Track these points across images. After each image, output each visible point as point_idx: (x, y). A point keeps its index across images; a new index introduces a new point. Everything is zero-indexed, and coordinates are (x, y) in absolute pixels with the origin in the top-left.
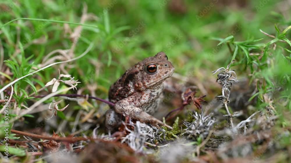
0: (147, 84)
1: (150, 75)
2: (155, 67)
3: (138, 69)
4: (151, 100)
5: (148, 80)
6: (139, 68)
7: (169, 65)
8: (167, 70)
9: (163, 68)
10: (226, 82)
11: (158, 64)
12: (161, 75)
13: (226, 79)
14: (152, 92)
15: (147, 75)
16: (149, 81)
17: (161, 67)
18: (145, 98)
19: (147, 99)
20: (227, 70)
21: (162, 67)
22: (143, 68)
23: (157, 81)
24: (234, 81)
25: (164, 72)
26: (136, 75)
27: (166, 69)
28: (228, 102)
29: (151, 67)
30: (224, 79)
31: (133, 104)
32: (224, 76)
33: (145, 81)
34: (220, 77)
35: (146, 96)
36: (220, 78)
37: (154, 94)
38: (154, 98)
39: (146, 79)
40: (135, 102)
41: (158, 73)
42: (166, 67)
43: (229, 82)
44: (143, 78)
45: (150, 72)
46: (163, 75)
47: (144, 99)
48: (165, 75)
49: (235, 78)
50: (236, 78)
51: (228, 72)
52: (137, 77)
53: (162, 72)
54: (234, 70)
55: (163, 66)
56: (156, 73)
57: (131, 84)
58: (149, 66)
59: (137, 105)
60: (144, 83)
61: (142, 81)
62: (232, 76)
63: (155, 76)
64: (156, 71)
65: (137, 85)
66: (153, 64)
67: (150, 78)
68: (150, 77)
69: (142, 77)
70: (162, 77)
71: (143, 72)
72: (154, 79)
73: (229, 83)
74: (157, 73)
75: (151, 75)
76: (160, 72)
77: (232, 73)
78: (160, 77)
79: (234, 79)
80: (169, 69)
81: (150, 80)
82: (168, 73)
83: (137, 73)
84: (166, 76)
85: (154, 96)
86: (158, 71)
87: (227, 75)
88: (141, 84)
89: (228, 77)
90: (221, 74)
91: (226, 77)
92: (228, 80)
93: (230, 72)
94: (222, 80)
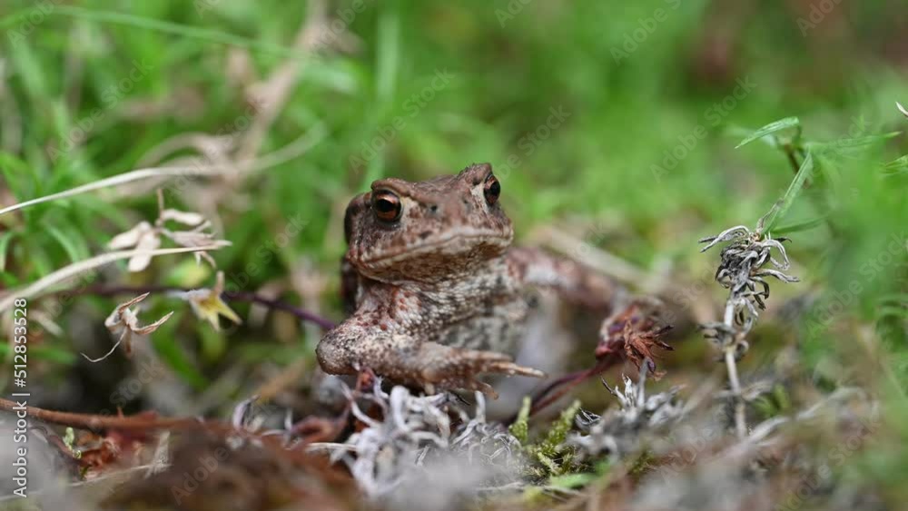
9: (422, 215)
10: (746, 277)
13: (747, 265)
17: (419, 209)
20: (758, 238)
21: (422, 210)
24: (775, 276)
25: (418, 231)
27: (428, 223)
28: (740, 347)
30: (741, 268)
32: (742, 255)
34: (727, 260)
36: (730, 262)
42: (432, 217)
43: (759, 278)
46: (413, 241)
47: (404, 308)
49: (781, 266)
50: (787, 268)
51: (759, 244)
53: (413, 229)
55: (425, 210)
59: (390, 330)
62: (771, 259)
70: (409, 246)
73: (756, 281)
76: (407, 227)
77: (772, 247)
78: (403, 243)
79: (779, 269)
82: (429, 239)
84: (423, 245)
87: (754, 254)
89: (753, 260)
90: (735, 248)
91: (748, 257)
92: (755, 270)
93: (765, 244)
94: (734, 270)
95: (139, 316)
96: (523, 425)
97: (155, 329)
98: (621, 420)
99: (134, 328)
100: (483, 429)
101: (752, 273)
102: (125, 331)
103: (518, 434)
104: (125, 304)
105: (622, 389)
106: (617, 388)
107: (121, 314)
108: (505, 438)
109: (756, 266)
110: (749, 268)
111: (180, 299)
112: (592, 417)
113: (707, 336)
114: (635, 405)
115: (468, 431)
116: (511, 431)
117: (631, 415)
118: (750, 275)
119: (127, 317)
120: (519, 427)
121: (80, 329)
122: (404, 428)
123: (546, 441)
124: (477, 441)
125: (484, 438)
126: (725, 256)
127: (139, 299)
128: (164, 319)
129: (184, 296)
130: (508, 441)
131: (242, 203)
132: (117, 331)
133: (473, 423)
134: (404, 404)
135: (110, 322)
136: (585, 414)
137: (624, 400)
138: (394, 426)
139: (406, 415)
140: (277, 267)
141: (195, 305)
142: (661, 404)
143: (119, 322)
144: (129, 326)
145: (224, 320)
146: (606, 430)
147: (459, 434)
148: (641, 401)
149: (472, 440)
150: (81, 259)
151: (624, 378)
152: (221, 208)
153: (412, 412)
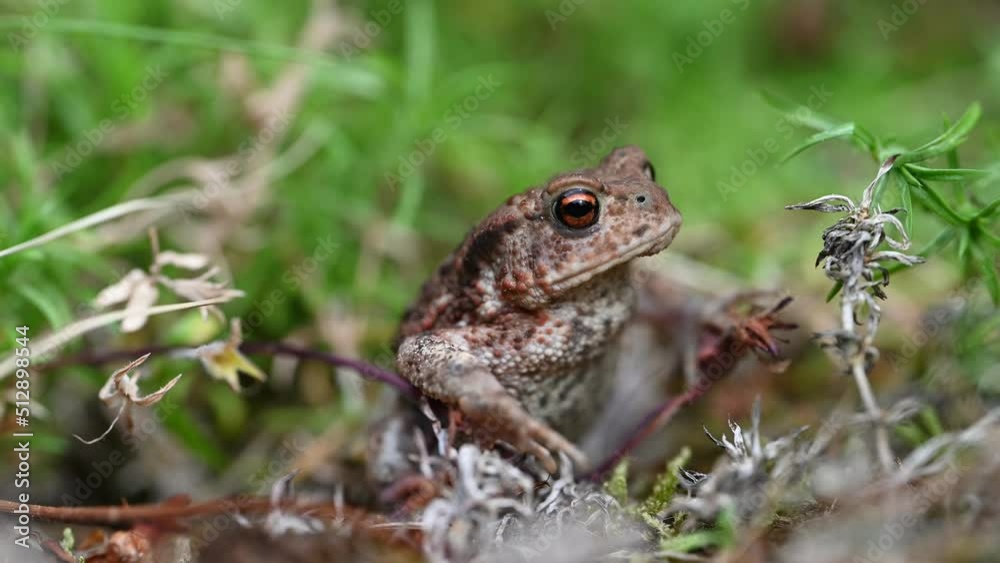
0: (551, 276)
1: (567, 236)
2: (593, 201)
3: (516, 212)
4: (578, 349)
5: (557, 260)
6: (522, 205)
7: (655, 200)
8: (643, 221)
9: (625, 210)
10: (860, 265)
11: (608, 194)
12: (615, 239)
13: (859, 251)
14: (581, 313)
15: (553, 239)
16: (564, 264)
17: (619, 204)
18: (548, 338)
19: (558, 345)
20: (865, 214)
21: (624, 205)
22: (541, 206)
23: (596, 267)
24: (895, 258)
25: (630, 228)
26: (509, 237)
27: (639, 217)
28: (869, 356)
29: (571, 204)
30: (852, 254)
31: (489, 354)
32: (851, 238)
33: (544, 263)
34: (831, 244)
35: (555, 329)
36: (835, 246)
37: (594, 323)
38: (590, 342)
39: (551, 257)
40: (498, 347)
41: (602, 232)
42: (640, 209)
43: (876, 264)
44: (535, 253)
45: (570, 227)
46: (627, 242)
47: (541, 341)
48: (635, 241)
49: (899, 245)
50: (907, 246)
51: (868, 221)
52: (514, 244)
53: (623, 228)
54: (893, 212)
55: (627, 204)
56: (593, 228)
57: (488, 278)
58: (562, 197)
59: (504, 360)
60: (539, 274)
61: (531, 265)
62: (887, 238)
63: (591, 244)
64: (595, 220)
65: (512, 283)
66: (581, 188)
67: (568, 252)
68: (569, 248)
69: (533, 247)
70: (622, 248)
71: (536, 224)
72: (587, 258)
73: (872, 268)
74: (598, 230)
75: (573, 237)
76: (612, 227)
77: (885, 223)
78: (613, 247)
79: (897, 250)
80: (653, 219)
81: (568, 261)
82: (648, 235)
83: (511, 226)
84: (641, 244)
85: (590, 332)
86: (606, 223)
87: (865, 236)
88: (526, 278)
89: (866, 243)
90: (839, 229)
91: (859, 242)
92: (869, 255)
93: (876, 221)
94: (843, 257)
95: (140, 383)
96: (620, 481)
97: (160, 398)
98: (736, 474)
99: (135, 398)
100: (573, 492)
101: (867, 259)
102: (125, 402)
103: (615, 493)
104: (121, 370)
105: (731, 439)
106: (724, 437)
107: (117, 383)
108: (599, 498)
109: (869, 250)
110: (862, 252)
111: (188, 359)
112: (697, 477)
113: (824, 345)
114: (750, 454)
115: (554, 494)
116: (607, 489)
117: (747, 467)
118: (865, 263)
119: (125, 385)
120: (616, 484)
121: (69, 407)
122: (478, 496)
123: (651, 498)
124: (566, 506)
125: (574, 501)
126: (828, 240)
127: (139, 362)
128: (171, 384)
129: (193, 353)
130: (604, 502)
131: (251, 239)
132: (114, 405)
133: (558, 485)
134: (475, 466)
135: (105, 393)
136: (687, 473)
137: (735, 451)
138: (464, 494)
139: (480, 479)
140: (300, 313)
141: (207, 362)
142: (783, 451)
143: (116, 392)
144: (128, 397)
145: (244, 378)
146: (719, 488)
147: (543, 499)
148: (757, 450)
149: (560, 504)
150: (64, 325)
151: (731, 425)
152: (227, 249)
153: (486, 475)
